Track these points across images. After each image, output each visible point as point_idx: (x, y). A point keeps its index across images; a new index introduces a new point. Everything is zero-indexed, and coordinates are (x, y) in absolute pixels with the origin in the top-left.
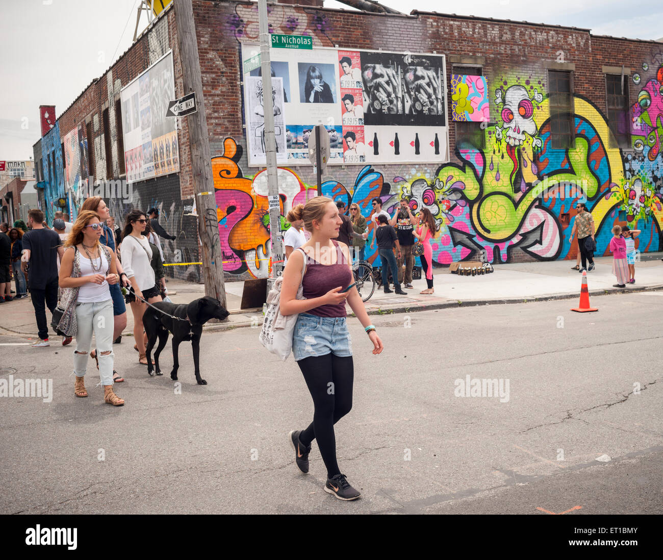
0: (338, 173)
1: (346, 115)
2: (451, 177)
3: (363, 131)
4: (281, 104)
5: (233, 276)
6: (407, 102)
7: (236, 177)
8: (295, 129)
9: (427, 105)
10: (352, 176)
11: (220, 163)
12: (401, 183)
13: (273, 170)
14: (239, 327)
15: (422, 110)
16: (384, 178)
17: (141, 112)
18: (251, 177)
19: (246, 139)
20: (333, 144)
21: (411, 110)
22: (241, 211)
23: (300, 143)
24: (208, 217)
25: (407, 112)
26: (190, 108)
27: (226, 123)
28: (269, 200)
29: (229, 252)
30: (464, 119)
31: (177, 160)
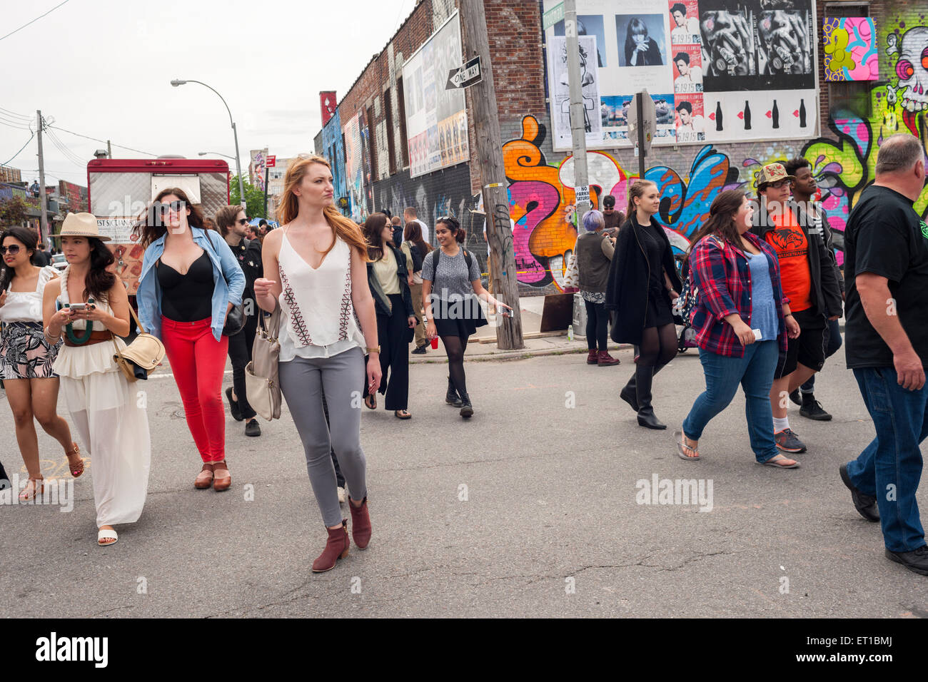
0: (669, 156)
1: (680, 80)
2: (823, 157)
3: (701, 100)
4: (594, 70)
5: (535, 290)
6: (762, 58)
7: (538, 165)
8: (612, 101)
9: (789, 62)
10: (688, 159)
11: (520, 147)
12: (753, 167)
13: (581, 153)
14: (536, 355)
15: (783, 69)
16: (731, 161)
17: (426, 90)
18: (557, 165)
19: (550, 117)
20: (661, 118)
21: (766, 69)
22: (545, 208)
23: (619, 119)
24: (498, 215)
25: (761, 71)
26: (474, 76)
27: (525, 97)
28: (576, 192)
29: (530, 259)
30: (841, 77)
31: (466, 146)
